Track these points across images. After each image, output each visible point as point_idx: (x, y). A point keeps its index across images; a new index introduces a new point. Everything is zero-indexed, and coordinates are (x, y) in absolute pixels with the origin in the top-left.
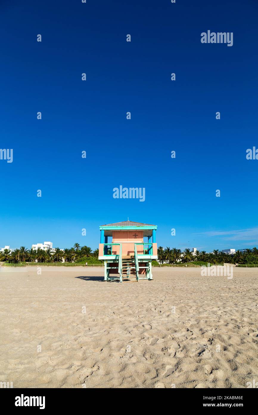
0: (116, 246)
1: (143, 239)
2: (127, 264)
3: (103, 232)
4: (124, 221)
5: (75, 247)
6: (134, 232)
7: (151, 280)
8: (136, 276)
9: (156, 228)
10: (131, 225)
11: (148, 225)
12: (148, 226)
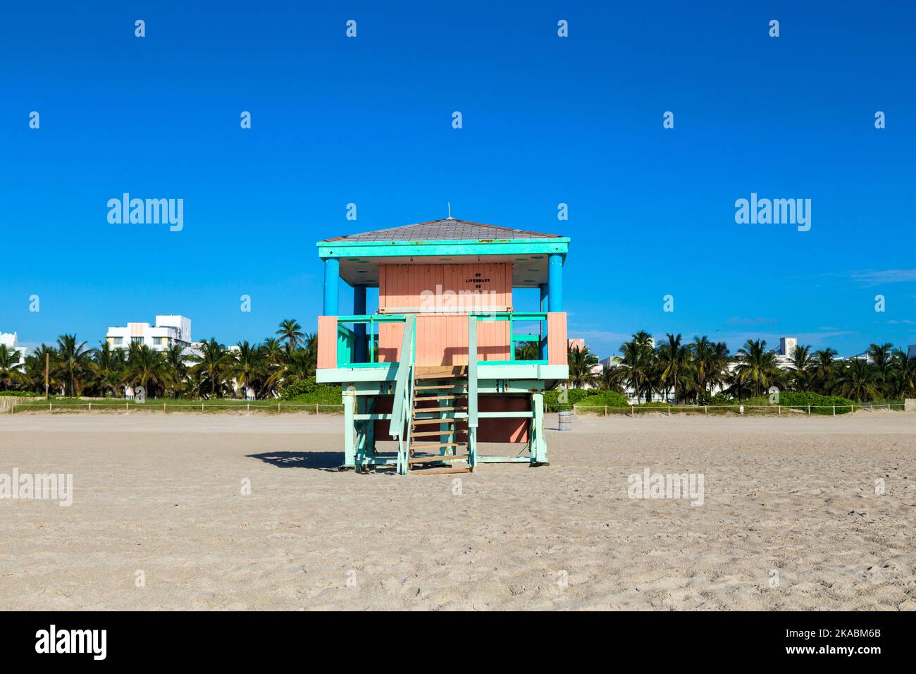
0: (394, 327)
1: (509, 295)
2: (438, 398)
3: (334, 267)
4: (432, 222)
5: (283, 338)
6: (473, 264)
7: (541, 464)
8: (469, 449)
9: (564, 248)
10: (454, 236)
11: (531, 233)
12: (528, 240)
